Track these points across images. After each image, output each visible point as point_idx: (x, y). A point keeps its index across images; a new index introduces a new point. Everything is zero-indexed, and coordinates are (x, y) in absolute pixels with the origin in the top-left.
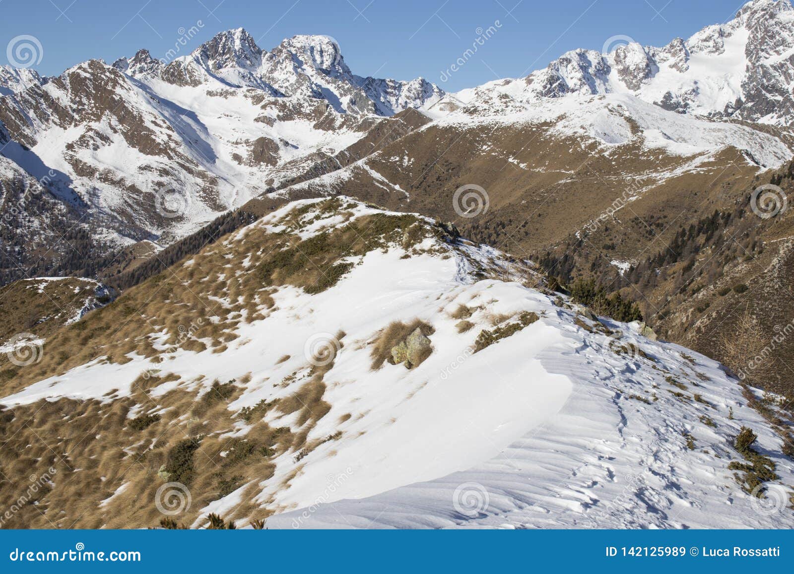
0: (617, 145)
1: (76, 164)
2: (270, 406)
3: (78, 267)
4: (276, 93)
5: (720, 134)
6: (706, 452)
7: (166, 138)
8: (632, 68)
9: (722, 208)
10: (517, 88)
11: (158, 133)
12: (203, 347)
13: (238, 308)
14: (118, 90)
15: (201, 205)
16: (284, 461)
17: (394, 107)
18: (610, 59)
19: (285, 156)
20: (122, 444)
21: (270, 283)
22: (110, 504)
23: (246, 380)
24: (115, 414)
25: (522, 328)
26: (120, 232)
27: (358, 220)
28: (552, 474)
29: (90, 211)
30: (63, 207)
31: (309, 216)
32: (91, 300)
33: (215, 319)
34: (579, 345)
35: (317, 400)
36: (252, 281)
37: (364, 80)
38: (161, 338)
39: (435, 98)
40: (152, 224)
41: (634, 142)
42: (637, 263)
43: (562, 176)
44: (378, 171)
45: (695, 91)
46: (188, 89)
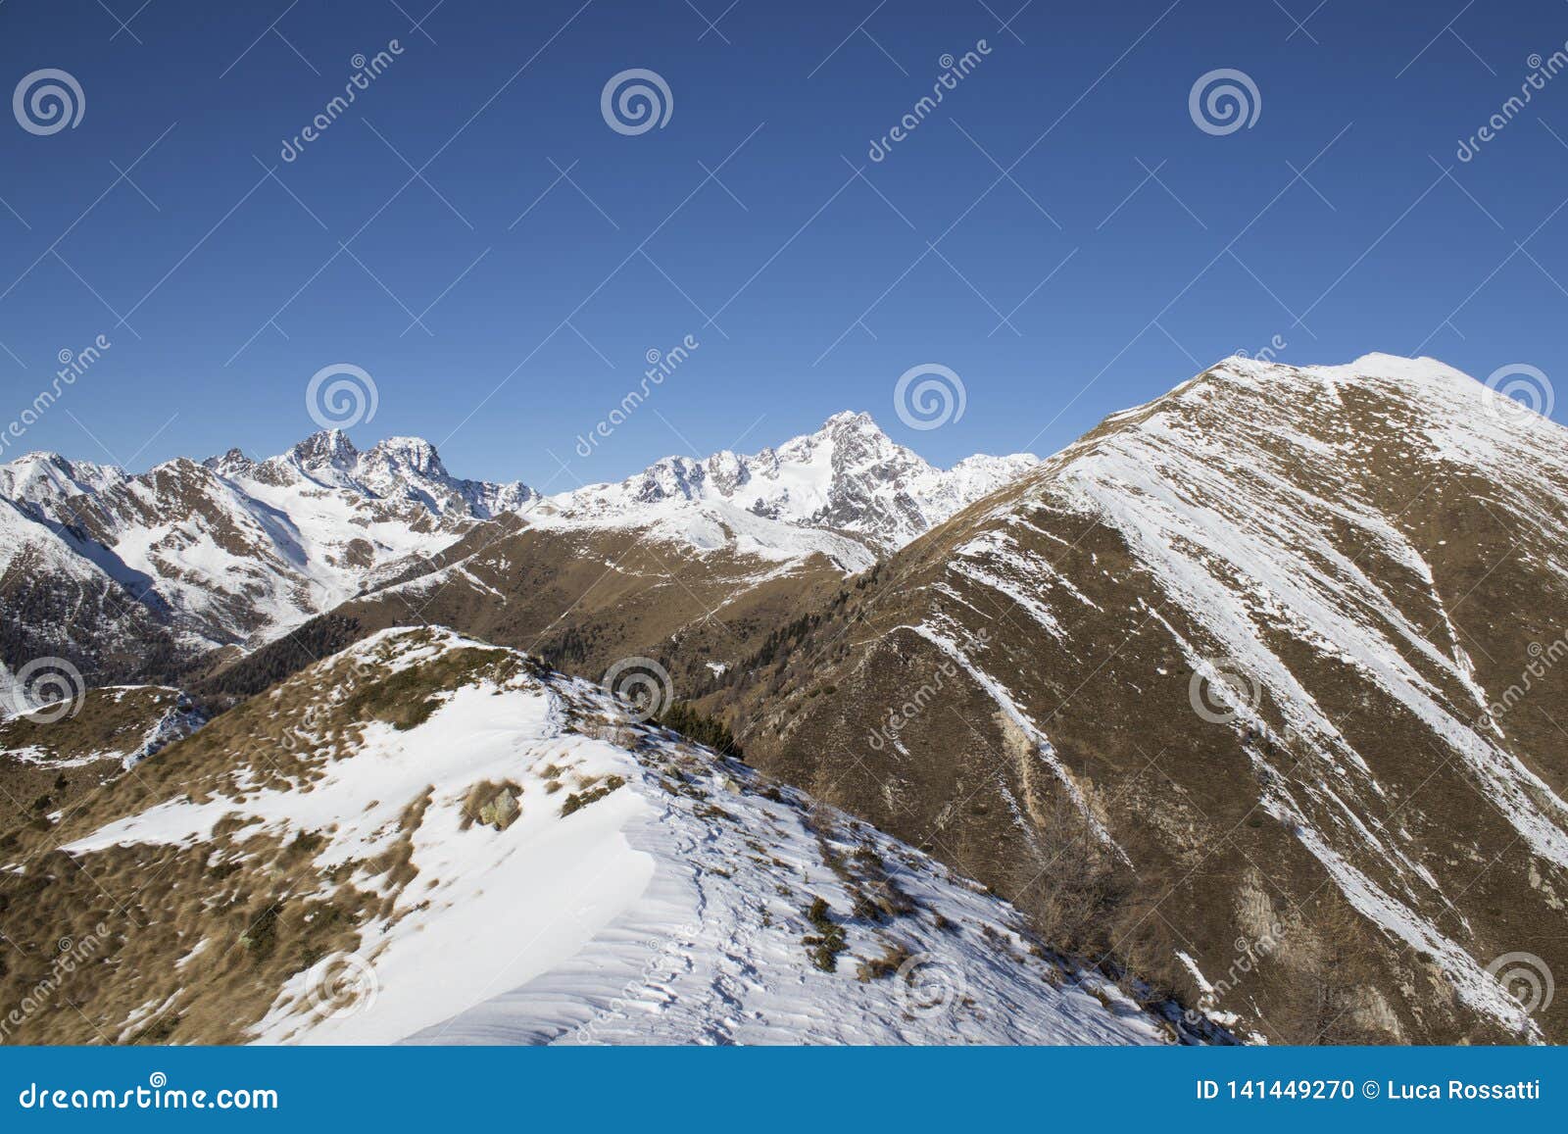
0: (711, 549)
1: (160, 565)
2: (356, 865)
3: (159, 673)
4: (371, 494)
5: (809, 540)
6: (781, 929)
7: (256, 539)
8: (725, 475)
9: (812, 611)
10: (614, 492)
11: (248, 534)
12: (289, 787)
13: (326, 745)
14: (207, 489)
15: (292, 608)
16: (370, 931)
17: (491, 510)
18: (705, 466)
19: (379, 558)
20: (201, 894)
21: (359, 719)
22: (188, 964)
23: (333, 829)
24: (193, 861)
25: (608, 793)
26: (205, 635)
27: (450, 652)
28: (632, 970)
29: (174, 614)
30: (144, 609)
31: (401, 646)
32: (172, 710)
33: (302, 757)
34: (663, 813)
35: (405, 863)
36: (339, 717)
37: (461, 482)
38: (245, 776)
39: (532, 501)
40: (239, 627)
41: (728, 547)
42: (731, 665)
43: (658, 580)
44: (475, 574)
45: (785, 498)
46: (279, 489)
